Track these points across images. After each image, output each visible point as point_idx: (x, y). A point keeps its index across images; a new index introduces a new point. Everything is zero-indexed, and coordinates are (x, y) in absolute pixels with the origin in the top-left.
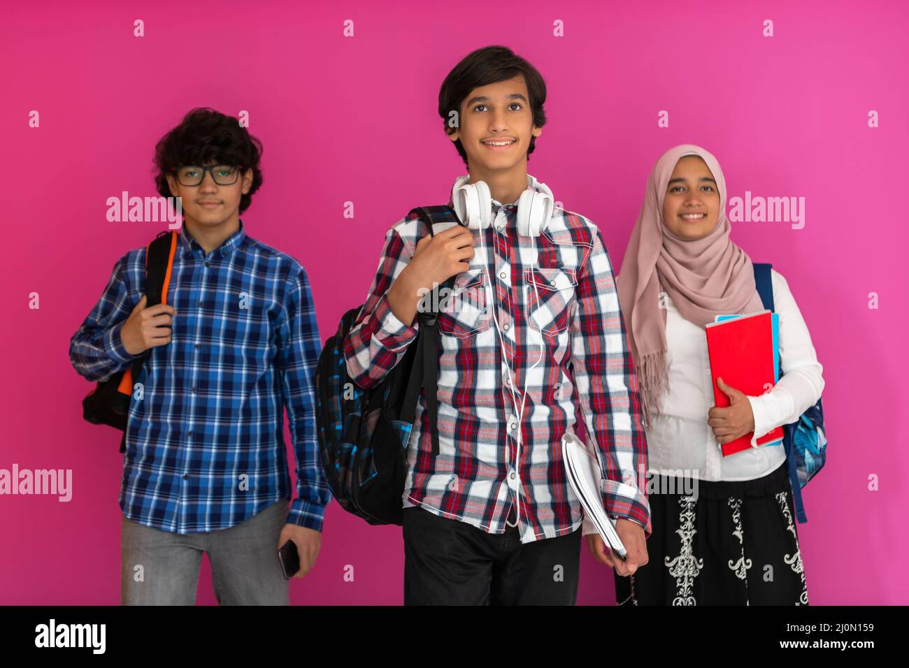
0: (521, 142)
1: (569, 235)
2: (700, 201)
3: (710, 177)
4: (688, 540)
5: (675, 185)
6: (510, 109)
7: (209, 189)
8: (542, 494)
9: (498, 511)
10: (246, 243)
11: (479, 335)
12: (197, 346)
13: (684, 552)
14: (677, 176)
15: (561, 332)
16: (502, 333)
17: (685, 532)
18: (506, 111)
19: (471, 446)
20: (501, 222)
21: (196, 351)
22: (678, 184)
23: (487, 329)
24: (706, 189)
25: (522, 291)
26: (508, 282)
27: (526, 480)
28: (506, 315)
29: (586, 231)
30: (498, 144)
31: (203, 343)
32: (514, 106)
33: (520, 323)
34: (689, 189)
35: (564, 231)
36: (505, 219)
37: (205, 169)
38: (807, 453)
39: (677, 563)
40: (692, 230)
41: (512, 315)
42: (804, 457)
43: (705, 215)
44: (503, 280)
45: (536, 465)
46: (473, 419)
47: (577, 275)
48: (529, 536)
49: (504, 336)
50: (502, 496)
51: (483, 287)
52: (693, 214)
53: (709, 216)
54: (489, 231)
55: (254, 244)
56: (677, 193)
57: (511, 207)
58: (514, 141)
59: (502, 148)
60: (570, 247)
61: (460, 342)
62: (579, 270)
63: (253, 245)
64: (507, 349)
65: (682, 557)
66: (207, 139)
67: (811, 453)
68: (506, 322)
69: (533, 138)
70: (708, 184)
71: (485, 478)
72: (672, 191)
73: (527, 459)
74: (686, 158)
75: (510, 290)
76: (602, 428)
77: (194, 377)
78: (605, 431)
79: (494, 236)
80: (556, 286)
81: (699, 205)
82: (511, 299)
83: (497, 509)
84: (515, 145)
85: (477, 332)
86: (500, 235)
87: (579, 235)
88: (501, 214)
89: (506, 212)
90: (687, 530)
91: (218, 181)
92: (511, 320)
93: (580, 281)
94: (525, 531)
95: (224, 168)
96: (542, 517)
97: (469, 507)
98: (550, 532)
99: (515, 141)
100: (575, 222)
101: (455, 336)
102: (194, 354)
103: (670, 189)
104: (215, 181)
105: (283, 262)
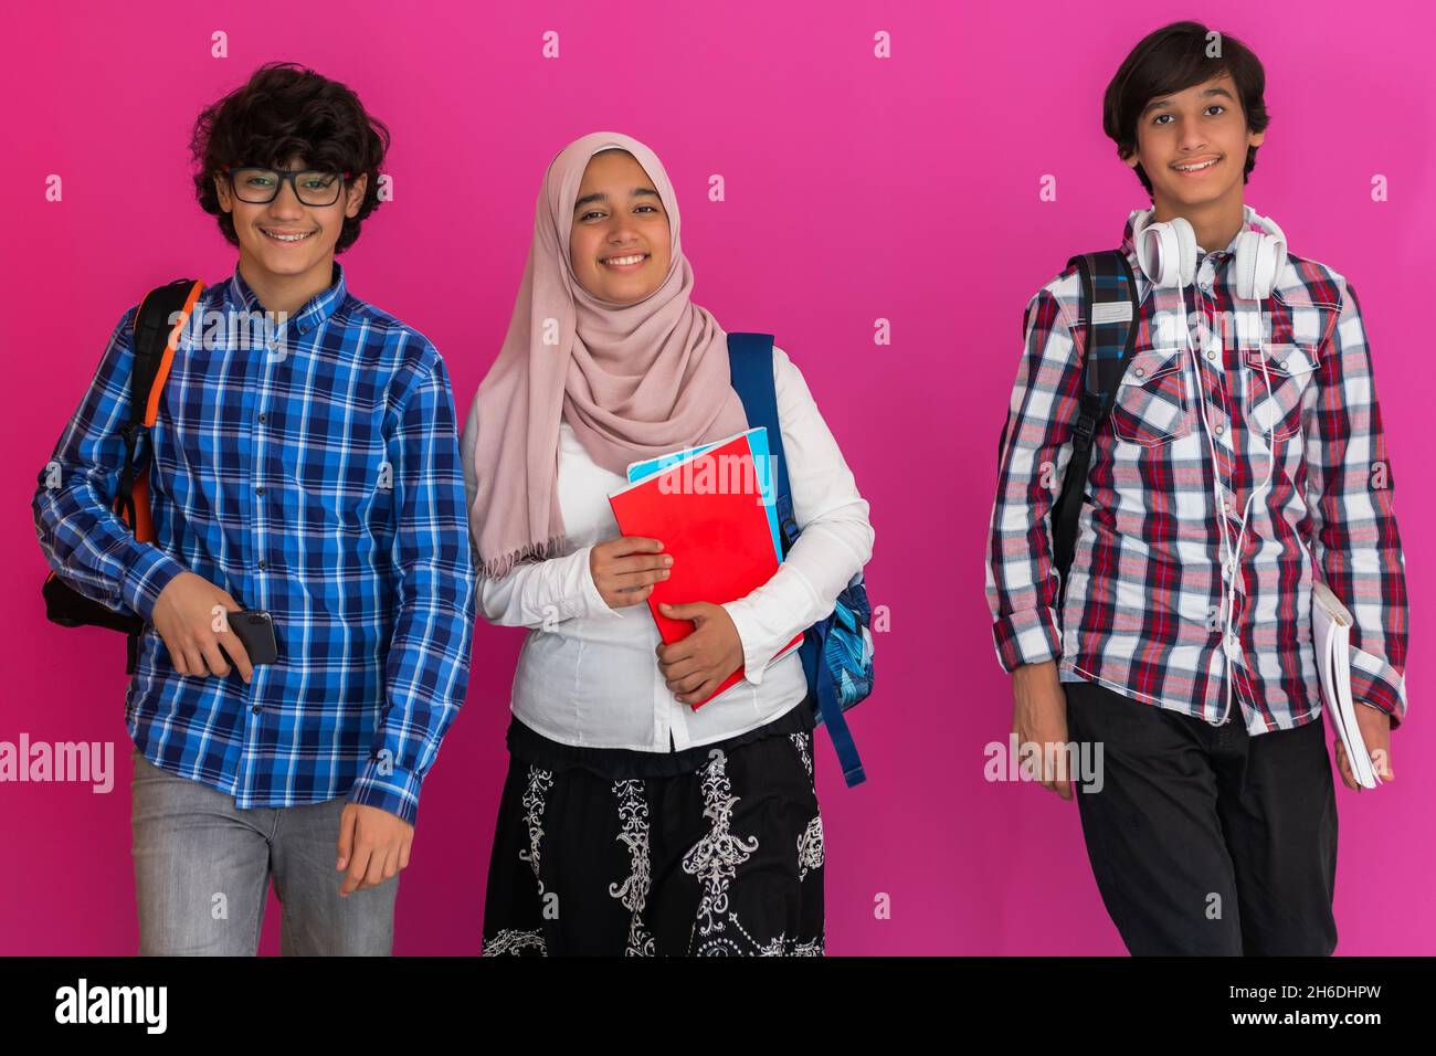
0: (1229, 159)
1: (1305, 293)
2: (635, 231)
3: (646, 186)
4: (640, 848)
5: (587, 207)
6: (1208, 113)
7: (287, 213)
8: (1269, 667)
9: (1212, 690)
10: (345, 309)
11: (1175, 444)
12: (259, 491)
13: (637, 868)
14: (590, 192)
15: (1293, 435)
16: (1213, 440)
17: (632, 834)
18: (1201, 117)
19: (1171, 596)
20: (1207, 277)
21: (259, 501)
22: (594, 206)
23: (1188, 434)
24: (641, 210)
25: (1239, 377)
26: (1218, 364)
27: (1248, 646)
28: (1218, 412)
29: (1330, 286)
30: (1193, 167)
31: (270, 485)
32: (1213, 110)
33: (1238, 424)
34: (613, 212)
35: (1298, 287)
36: (1213, 272)
37: (283, 176)
38: (845, 675)
39: (631, 887)
40: (627, 286)
41: (1228, 413)
42: (839, 684)
43: (647, 256)
44: (1212, 362)
45: (1261, 624)
46: (1171, 560)
47: (1318, 353)
48: (1257, 726)
49: (1217, 444)
50: (1215, 668)
51: (1181, 373)
52: (626, 256)
53: (655, 257)
54: (1190, 291)
55: (362, 309)
56: (594, 221)
57: (1221, 256)
58: (1219, 160)
59: (1201, 173)
60: (1308, 309)
61: (1144, 451)
62: (1323, 344)
63: (359, 311)
64: (1222, 460)
65: (635, 877)
66: (289, 127)
67: (852, 676)
68: (1220, 422)
69: (1252, 150)
70: (646, 200)
71: (1188, 642)
72: (584, 218)
73: (1249, 617)
74: (603, 157)
75: (1222, 376)
76: (1336, 569)
77: (261, 545)
78: (1339, 574)
79: (1196, 297)
80: (1289, 370)
81: (636, 240)
82: (1224, 388)
83: (1211, 687)
84: (1221, 166)
85: (1172, 438)
86: (1206, 296)
87: (1321, 294)
88: (1207, 266)
89: (1213, 262)
90: (633, 830)
91: (305, 198)
92: (1225, 419)
93: (1323, 360)
94: (1252, 719)
95: (316, 176)
96: (1272, 699)
97: (1169, 684)
98: (1285, 720)
99: (1221, 158)
100: (1312, 273)
101: (1138, 443)
102: (256, 504)
103: (580, 215)
104: (300, 200)
105: (410, 339)
